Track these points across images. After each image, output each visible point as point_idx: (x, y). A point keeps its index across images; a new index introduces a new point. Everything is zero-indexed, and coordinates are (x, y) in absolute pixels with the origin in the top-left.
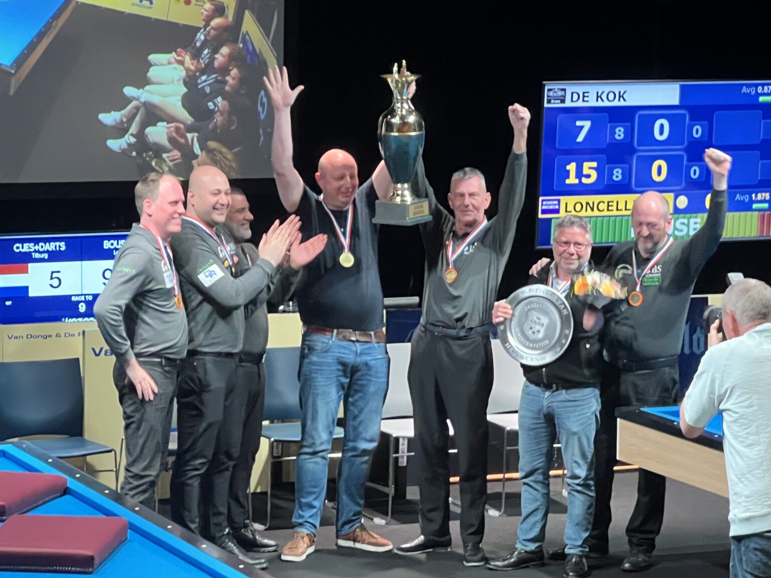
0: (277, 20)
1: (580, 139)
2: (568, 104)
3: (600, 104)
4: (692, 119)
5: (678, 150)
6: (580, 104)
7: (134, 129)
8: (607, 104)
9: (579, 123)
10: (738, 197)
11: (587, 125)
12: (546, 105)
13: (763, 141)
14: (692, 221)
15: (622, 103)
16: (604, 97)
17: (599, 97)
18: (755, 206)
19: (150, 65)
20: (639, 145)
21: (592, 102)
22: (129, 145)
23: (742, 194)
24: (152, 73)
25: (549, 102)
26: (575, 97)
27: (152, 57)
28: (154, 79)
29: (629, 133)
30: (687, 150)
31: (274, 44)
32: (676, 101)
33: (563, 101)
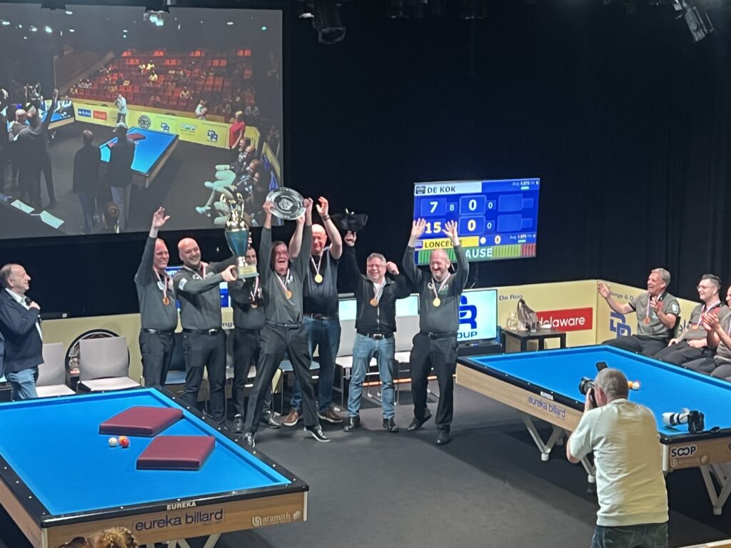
0: (279, 147)
1: (432, 211)
2: (426, 194)
3: (442, 193)
4: (488, 199)
5: (481, 215)
6: (432, 194)
7: (209, 203)
8: (445, 193)
9: (432, 203)
10: (511, 237)
11: (435, 204)
12: (415, 195)
13: (523, 209)
14: (488, 249)
15: (453, 193)
16: (444, 190)
17: (441, 190)
18: (519, 241)
19: (216, 171)
20: (462, 213)
21: (438, 193)
22: (207, 210)
23: (513, 236)
24: (217, 175)
25: (417, 193)
26: (430, 190)
27: (217, 167)
28: (219, 178)
29: (457, 208)
30: (485, 215)
31: (278, 159)
32: (479, 190)
33: (424, 193)
